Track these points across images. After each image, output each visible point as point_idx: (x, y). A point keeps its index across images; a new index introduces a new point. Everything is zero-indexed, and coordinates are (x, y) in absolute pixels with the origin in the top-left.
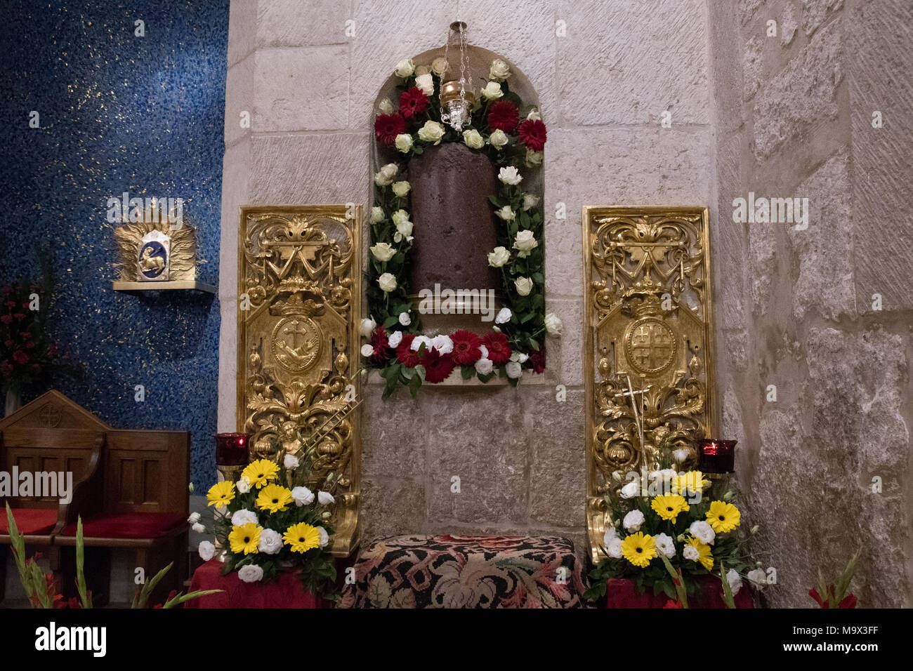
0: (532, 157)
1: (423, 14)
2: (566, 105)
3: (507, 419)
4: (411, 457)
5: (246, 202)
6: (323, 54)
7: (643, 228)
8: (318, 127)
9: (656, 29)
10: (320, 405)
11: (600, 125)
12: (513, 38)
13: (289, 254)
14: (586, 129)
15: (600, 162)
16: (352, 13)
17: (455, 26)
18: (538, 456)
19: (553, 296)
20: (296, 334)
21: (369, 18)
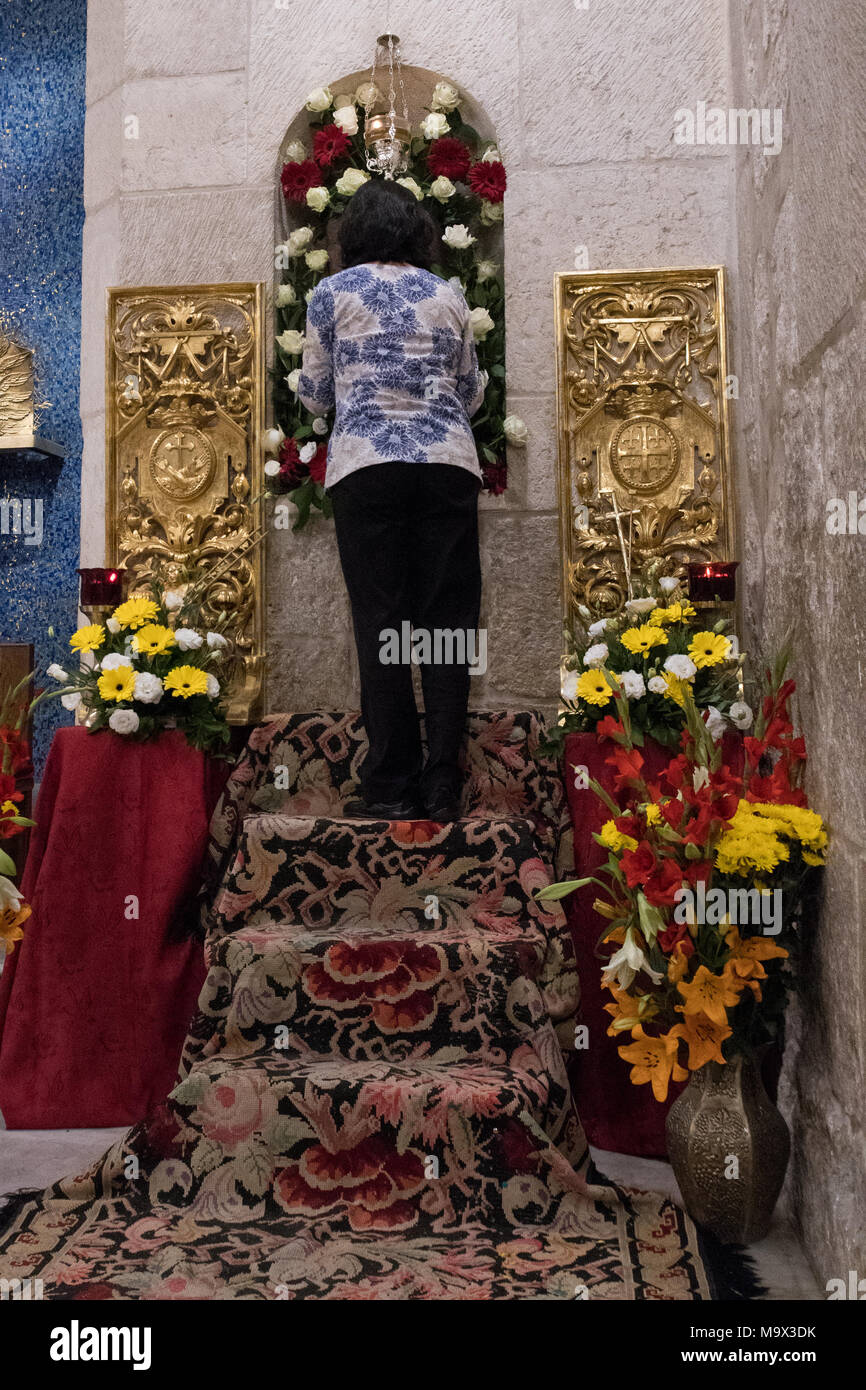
0: (489, 211)
1: (342, 25)
2: (533, 140)
4: (332, 608)
5: (115, 283)
6: (211, 86)
7: (634, 299)
8: (208, 182)
9: (655, 30)
10: (213, 542)
11: (578, 164)
12: (463, 52)
13: (171, 348)
14: (561, 171)
15: (579, 214)
16: (249, 26)
17: (383, 40)
18: (498, 604)
19: (516, 393)
20: (181, 451)
21: (271, 34)
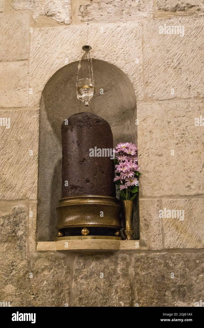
1: (69, 42)
2: (149, 89)
3: (119, 272)
4: (62, 296)
6: (13, 66)
8: (11, 106)
9: (200, 44)
11: (168, 99)
12: (119, 54)
14: (161, 102)
15: (169, 120)
16: (30, 42)
17: (85, 48)
18: (138, 295)
21: (39, 46)
